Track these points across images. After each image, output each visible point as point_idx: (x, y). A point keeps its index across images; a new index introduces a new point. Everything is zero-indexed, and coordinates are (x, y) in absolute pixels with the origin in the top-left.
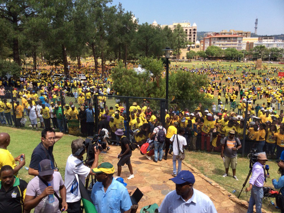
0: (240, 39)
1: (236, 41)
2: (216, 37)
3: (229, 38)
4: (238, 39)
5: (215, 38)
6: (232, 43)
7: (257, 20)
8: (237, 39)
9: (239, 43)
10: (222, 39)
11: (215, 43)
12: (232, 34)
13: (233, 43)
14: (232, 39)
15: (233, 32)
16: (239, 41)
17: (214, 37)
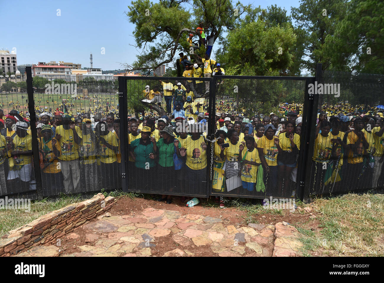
0: (68, 70)
1: (64, 73)
2: (41, 68)
3: (56, 68)
4: (66, 70)
5: (39, 68)
6: (59, 74)
7: (91, 55)
8: (64, 70)
9: (67, 74)
10: (47, 70)
11: (39, 74)
12: (59, 65)
13: (61, 74)
14: (59, 70)
15: (59, 63)
16: (67, 72)
17: (37, 67)
